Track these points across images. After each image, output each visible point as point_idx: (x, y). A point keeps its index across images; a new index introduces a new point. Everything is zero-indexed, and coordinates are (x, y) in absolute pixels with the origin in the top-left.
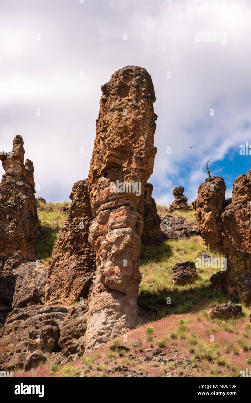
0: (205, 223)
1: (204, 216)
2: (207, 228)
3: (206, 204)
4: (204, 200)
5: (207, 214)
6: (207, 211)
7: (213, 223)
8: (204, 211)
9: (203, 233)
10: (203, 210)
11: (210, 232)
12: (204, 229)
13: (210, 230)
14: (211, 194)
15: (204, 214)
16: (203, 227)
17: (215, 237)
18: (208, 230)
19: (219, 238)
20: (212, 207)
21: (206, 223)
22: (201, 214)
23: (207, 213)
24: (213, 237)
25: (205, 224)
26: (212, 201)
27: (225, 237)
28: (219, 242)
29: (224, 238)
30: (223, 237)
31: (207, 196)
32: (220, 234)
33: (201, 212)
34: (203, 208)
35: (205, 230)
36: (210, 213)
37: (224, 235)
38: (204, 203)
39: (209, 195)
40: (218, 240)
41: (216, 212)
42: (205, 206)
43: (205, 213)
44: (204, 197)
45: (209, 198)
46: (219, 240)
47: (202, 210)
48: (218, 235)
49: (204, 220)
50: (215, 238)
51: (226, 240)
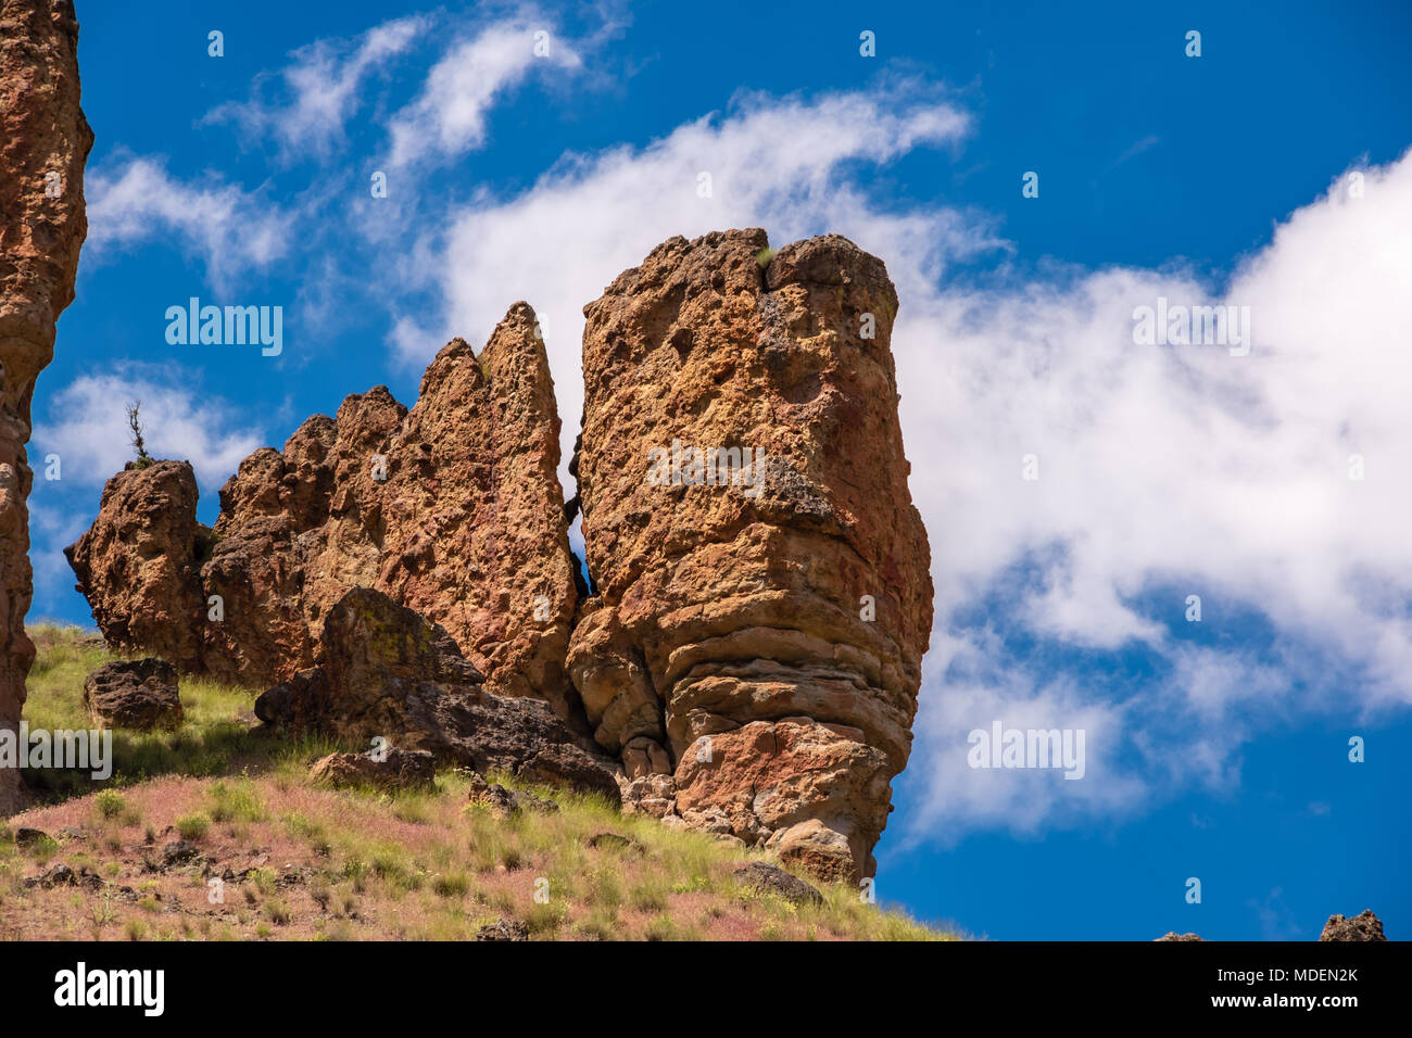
0: (143, 590)
1: (136, 571)
2: (151, 608)
3: (147, 529)
4: (140, 515)
5: (149, 563)
6: (147, 553)
7: (174, 592)
8: (138, 554)
9: (135, 626)
10: (134, 550)
11: (161, 623)
12: (139, 609)
13: (161, 614)
14: (165, 498)
15: (137, 565)
16: (136, 605)
17: (177, 641)
18: (154, 614)
19: (191, 647)
20: (167, 542)
21: (148, 590)
22: (123, 568)
23: (147, 559)
24: (171, 642)
25: (143, 596)
26: (167, 523)
27: (214, 643)
28: (191, 660)
29: (210, 647)
30: (208, 645)
31: (151, 501)
32: (194, 631)
33: (124, 557)
34: (136, 542)
35: (145, 615)
36: (161, 559)
37: (211, 637)
38: (139, 526)
39: (158, 499)
40: (186, 654)
41: (182, 558)
42: (142, 537)
43: (140, 559)
44: (141, 507)
45: (158, 509)
46: (191, 654)
47: (129, 550)
48: (187, 637)
49: (139, 581)
50: (179, 646)
51: (217, 654)
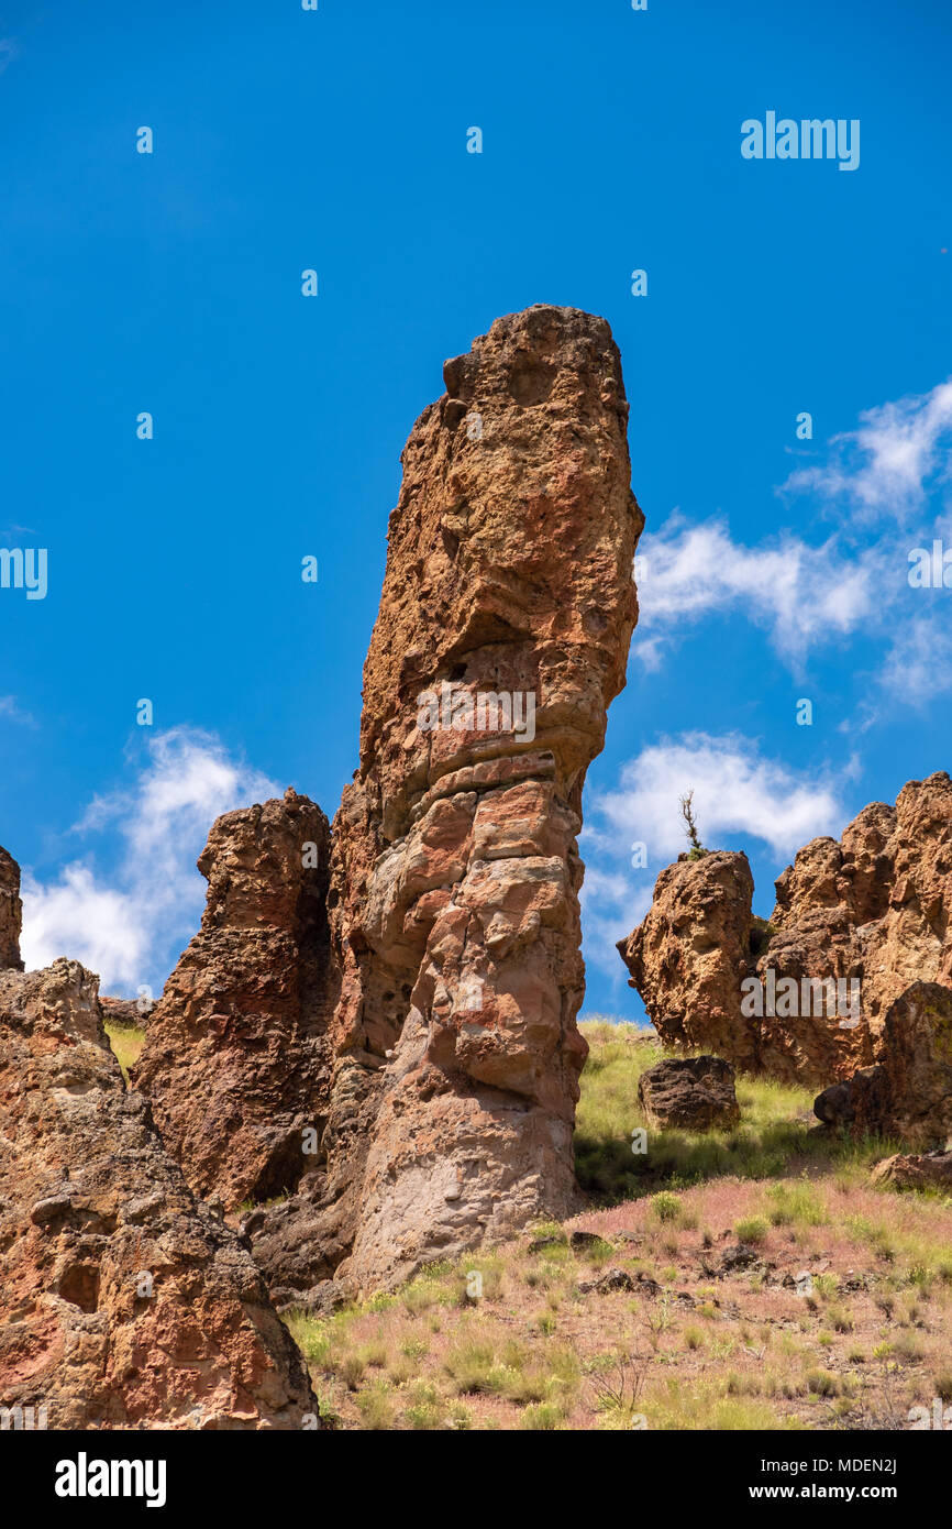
0: (697, 986)
1: (691, 966)
2: (706, 1004)
3: (701, 923)
4: (694, 907)
5: (704, 957)
6: (702, 946)
7: (728, 989)
8: (693, 949)
9: (690, 1022)
10: (688, 944)
11: (717, 1020)
12: (694, 1005)
13: (716, 1010)
14: (720, 890)
15: (692, 959)
16: (690, 1001)
17: (734, 1038)
18: (709, 1010)
19: (747, 1044)
20: (722, 935)
21: (703, 986)
22: (677, 961)
23: (701, 953)
24: (727, 1039)
25: (698, 991)
26: (722, 915)
27: (771, 1040)
28: (747, 1057)
29: (767, 1044)
30: (765, 1041)
31: (705, 893)
32: (751, 1028)
33: (678, 951)
34: (690, 936)
35: (700, 1011)
36: (716, 953)
37: (768, 1034)
38: (693, 919)
39: (713, 891)
40: (742, 1052)
41: (737, 952)
42: (697, 930)
43: (695, 953)
44: (695, 899)
45: (713, 901)
46: (748, 1051)
47: (683, 944)
48: (744, 1034)
49: (694, 976)
50: (735, 1043)
51: (774, 1051)
